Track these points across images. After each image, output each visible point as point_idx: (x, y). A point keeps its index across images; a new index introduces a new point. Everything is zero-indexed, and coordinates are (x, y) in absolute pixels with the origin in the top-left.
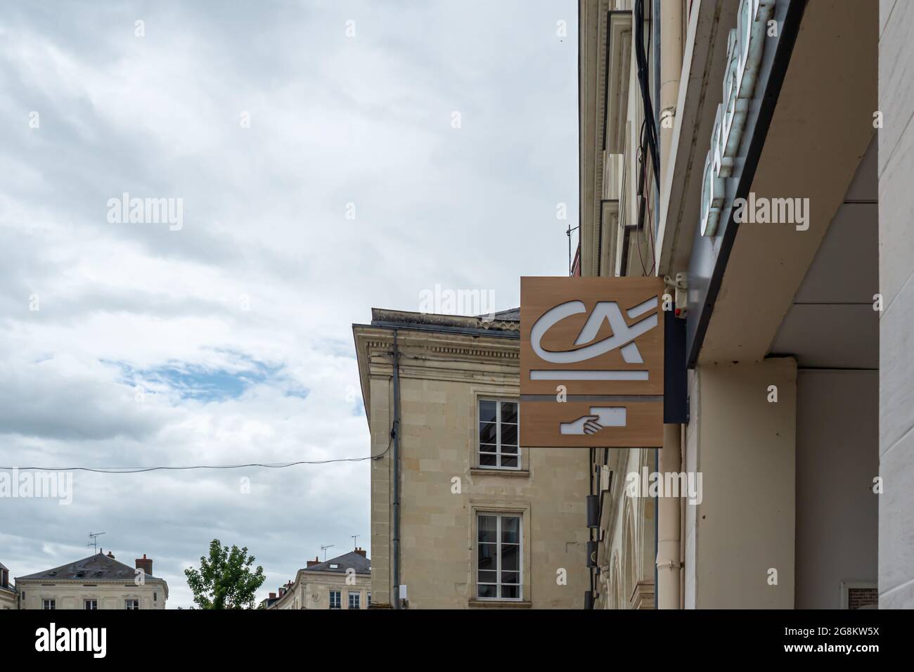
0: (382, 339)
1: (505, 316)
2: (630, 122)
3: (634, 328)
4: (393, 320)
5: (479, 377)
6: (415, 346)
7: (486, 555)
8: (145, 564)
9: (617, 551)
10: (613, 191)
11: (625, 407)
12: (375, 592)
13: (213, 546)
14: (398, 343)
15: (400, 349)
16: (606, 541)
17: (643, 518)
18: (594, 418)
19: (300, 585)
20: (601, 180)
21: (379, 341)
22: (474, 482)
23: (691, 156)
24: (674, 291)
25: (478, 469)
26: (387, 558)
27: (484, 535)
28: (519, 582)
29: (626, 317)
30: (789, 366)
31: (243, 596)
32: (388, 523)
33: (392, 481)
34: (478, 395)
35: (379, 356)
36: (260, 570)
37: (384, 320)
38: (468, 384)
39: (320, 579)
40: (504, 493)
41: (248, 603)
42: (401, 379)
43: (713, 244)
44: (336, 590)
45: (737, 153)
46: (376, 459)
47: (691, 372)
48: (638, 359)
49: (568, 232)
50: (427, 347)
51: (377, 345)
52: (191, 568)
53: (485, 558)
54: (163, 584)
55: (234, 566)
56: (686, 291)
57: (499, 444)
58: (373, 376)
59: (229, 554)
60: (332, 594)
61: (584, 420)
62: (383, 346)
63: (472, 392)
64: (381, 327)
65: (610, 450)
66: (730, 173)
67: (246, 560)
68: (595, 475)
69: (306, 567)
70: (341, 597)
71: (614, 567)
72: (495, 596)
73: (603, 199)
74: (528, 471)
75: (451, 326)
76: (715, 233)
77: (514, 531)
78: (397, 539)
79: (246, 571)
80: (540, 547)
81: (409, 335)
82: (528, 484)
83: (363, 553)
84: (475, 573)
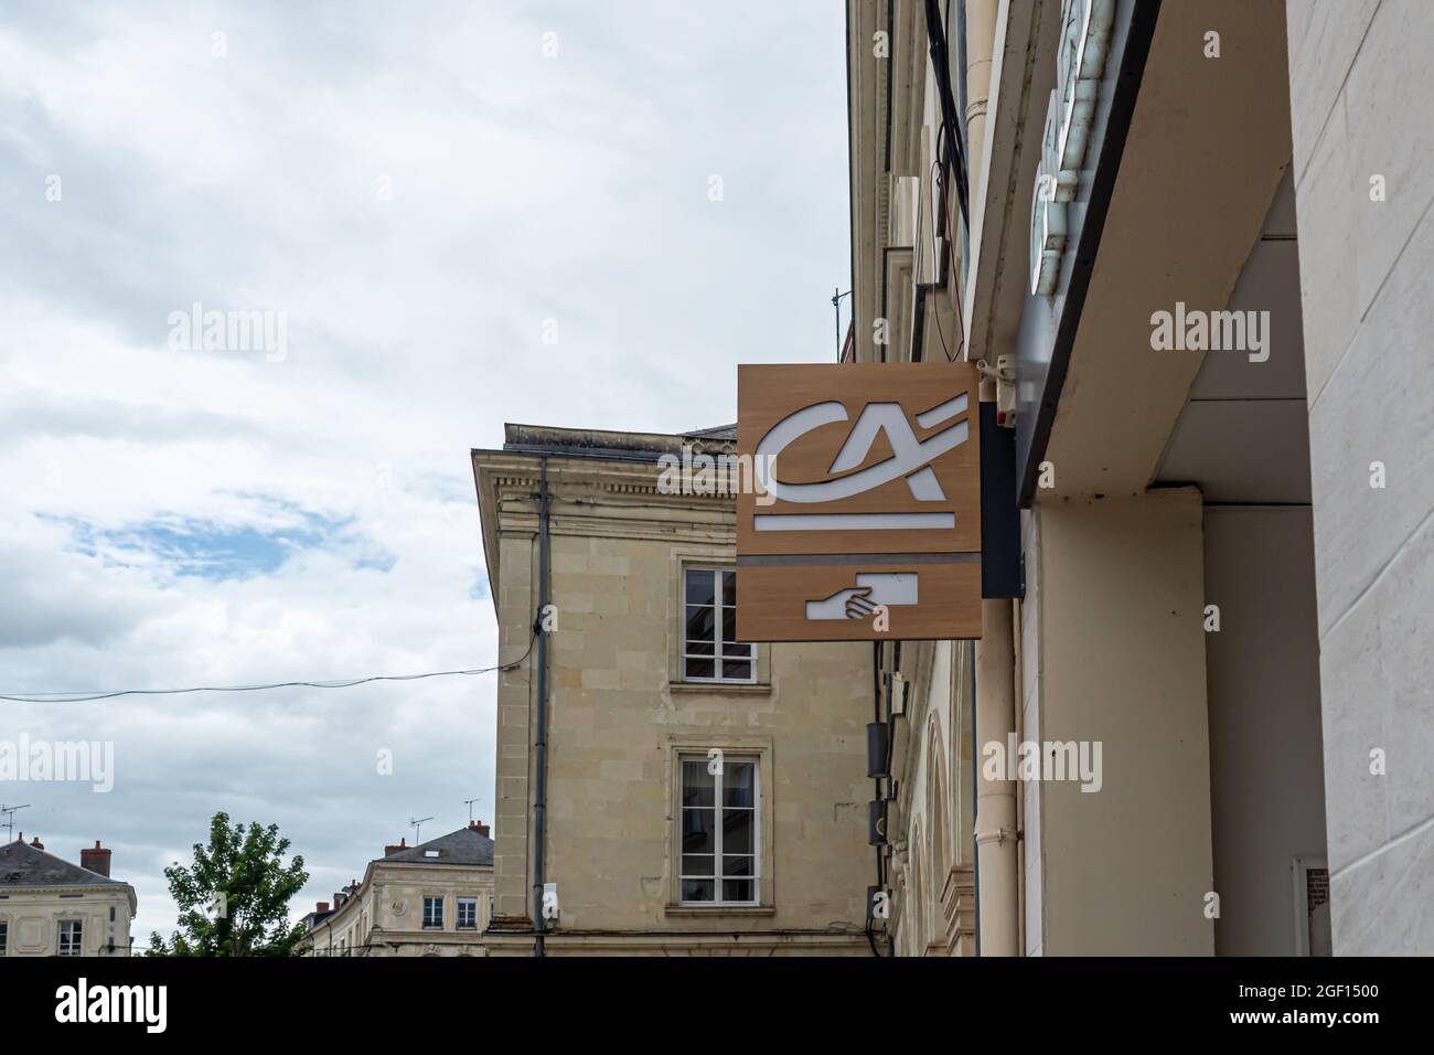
0: (521, 472)
1: (729, 433)
2: (928, 127)
3: (929, 444)
4: (541, 442)
5: (685, 532)
6: (577, 484)
7: (697, 827)
8: (97, 859)
9: (919, 815)
10: (905, 234)
11: (915, 573)
12: (501, 896)
13: (216, 823)
14: (547, 479)
15: (552, 489)
16: (901, 798)
17: (959, 759)
18: (865, 592)
19: (372, 888)
20: (887, 217)
21: (516, 477)
22: (676, 705)
23: (1013, 171)
24: (995, 384)
25: (683, 683)
26: (523, 836)
27: (694, 796)
28: (753, 874)
29: (915, 428)
30: (1189, 500)
31: (267, 909)
32: (526, 778)
33: (535, 706)
34: (683, 561)
35: (516, 500)
36: (298, 862)
37: (526, 443)
38: (667, 544)
39: (408, 876)
40: (728, 723)
41: (276, 922)
42: (552, 537)
43: (1052, 306)
44: (434, 895)
45: (1083, 164)
46: (507, 669)
47: (1026, 514)
48: (937, 495)
49: (835, 300)
50: (599, 484)
51: (513, 483)
52: (176, 863)
53: (696, 833)
54: (128, 890)
55: (252, 857)
56: (1014, 383)
57: (718, 642)
58: (504, 534)
59: (245, 837)
60: (428, 902)
61: (847, 596)
62: (523, 483)
63: (673, 557)
64: (520, 453)
65: (903, 643)
66: (1072, 195)
67: (275, 846)
68: (884, 689)
69: (382, 855)
70: (444, 907)
71: (915, 844)
72: (712, 898)
73: (889, 245)
74: (769, 685)
75: (638, 450)
76: (1054, 290)
77: (745, 786)
78: (541, 805)
79: (275, 865)
80: (789, 813)
81: (567, 466)
82: (768, 707)
83: (483, 831)
84: (677, 859)
